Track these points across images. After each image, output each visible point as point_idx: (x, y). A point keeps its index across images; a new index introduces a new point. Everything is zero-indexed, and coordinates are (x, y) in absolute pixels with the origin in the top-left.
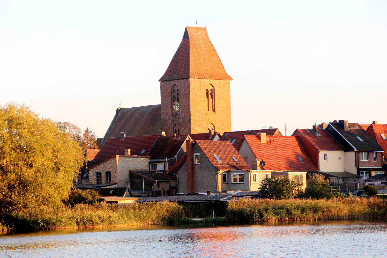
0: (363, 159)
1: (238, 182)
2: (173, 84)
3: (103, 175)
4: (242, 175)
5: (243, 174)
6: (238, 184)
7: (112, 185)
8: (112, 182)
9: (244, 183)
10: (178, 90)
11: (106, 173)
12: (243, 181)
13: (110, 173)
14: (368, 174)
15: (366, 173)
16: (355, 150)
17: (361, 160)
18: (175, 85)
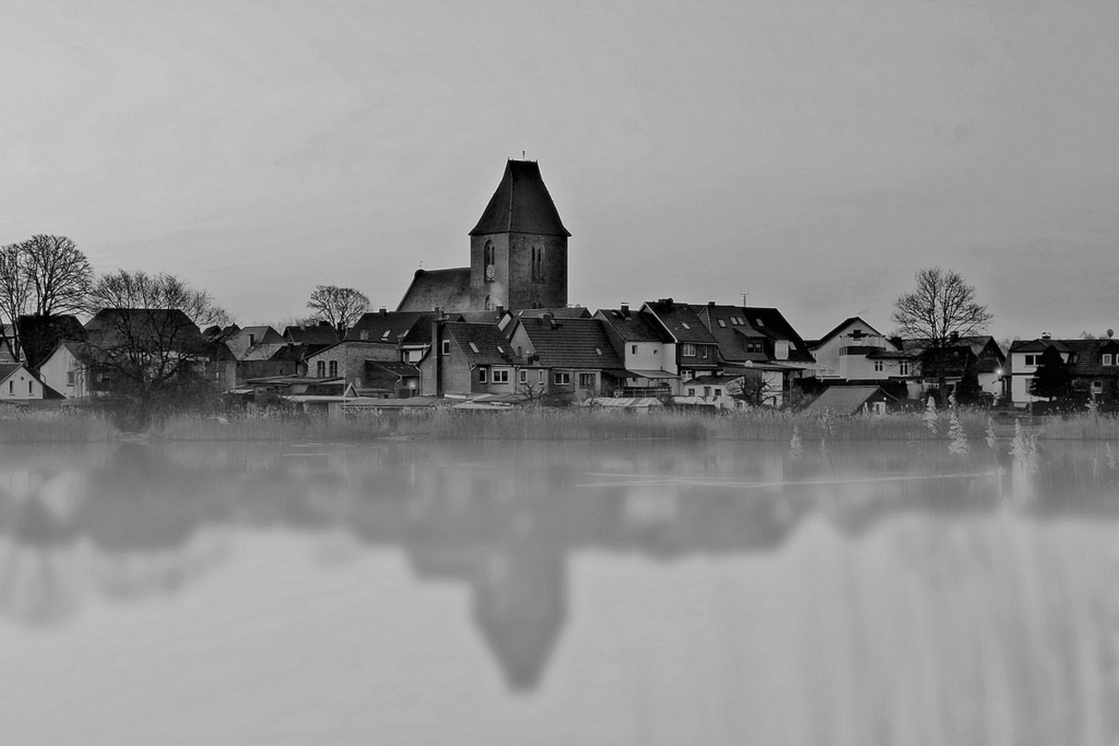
0: (687, 354)
1: (501, 381)
2: (488, 240)
3: (327, 366)
4: (506, 372)
5: (507, 370)
6: (501, 385)
7: (336, 380)
8: (339, 376)
9: (507, 384)
10: (493, 248)
11: (331, 362)
12: (507, 380)
13: (336, 363)
14: (691, 375)
15: (689, 373)
16: (676, 341)
17: (684, 355)
18: (489, 241)
